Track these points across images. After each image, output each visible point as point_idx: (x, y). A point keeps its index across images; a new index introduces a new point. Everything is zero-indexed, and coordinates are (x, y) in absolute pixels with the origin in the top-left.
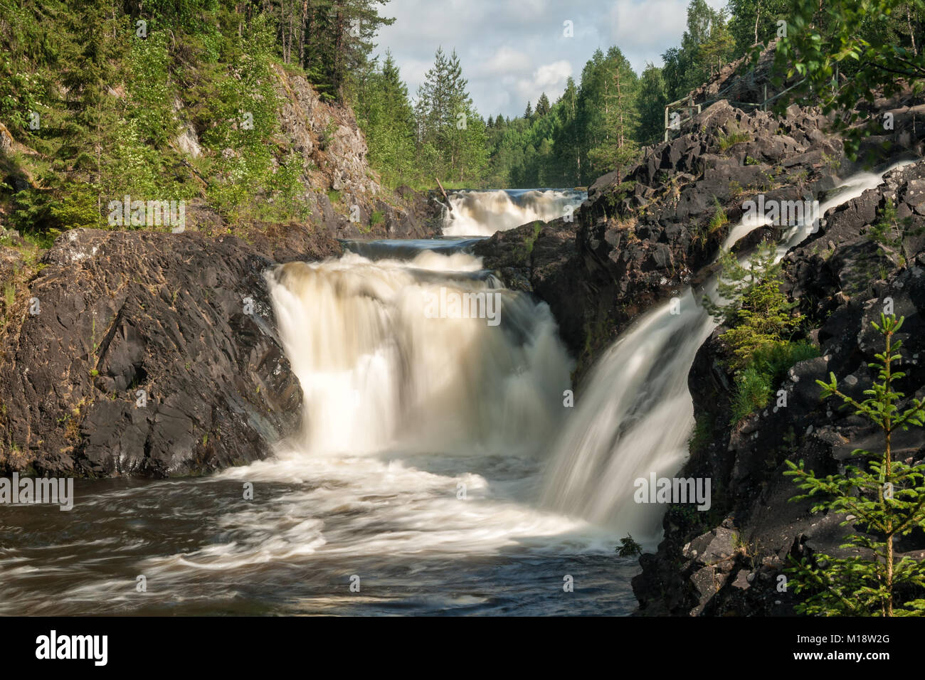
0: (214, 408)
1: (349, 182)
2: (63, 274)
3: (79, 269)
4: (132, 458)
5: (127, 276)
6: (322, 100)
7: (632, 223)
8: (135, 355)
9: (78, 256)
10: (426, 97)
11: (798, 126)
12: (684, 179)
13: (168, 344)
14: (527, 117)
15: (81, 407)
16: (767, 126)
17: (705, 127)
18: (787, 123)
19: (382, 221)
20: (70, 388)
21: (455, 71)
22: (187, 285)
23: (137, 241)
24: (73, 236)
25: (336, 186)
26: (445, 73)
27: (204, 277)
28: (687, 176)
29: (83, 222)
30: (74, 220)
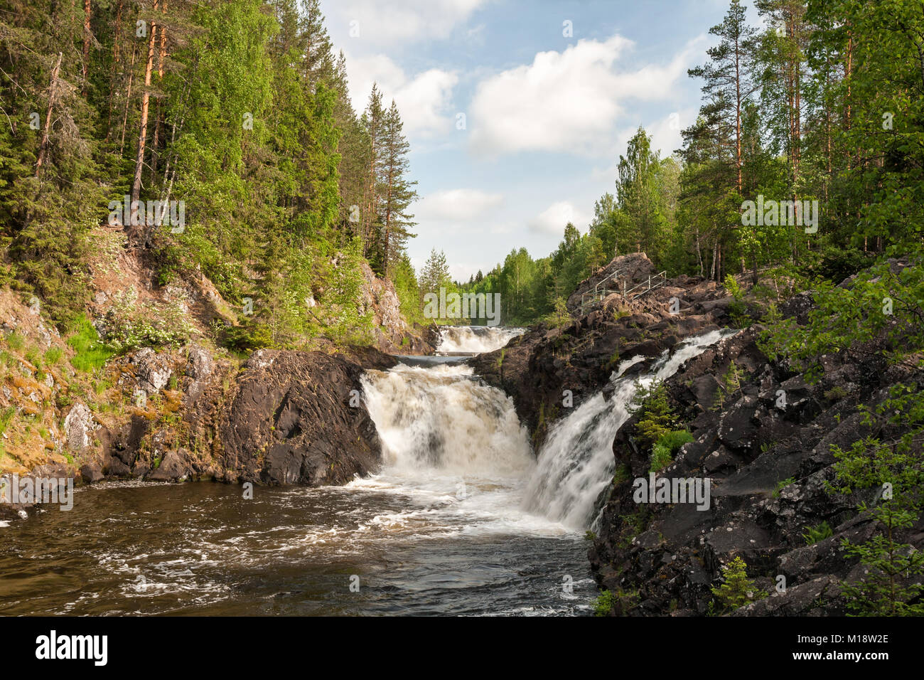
0: (337, 449)
1: (390, 321)
2: (255, 374)
3: (264, 371)
4: (294, 476)
5: (290, 376)
6: (377, 276)
7: (568, 357)
8: (294, 419)
9: (263, 364)
10: (425, 274)
11: (655, 309)
12: (595, 335)
13: (313, 414)
14: (471, 282)
15: (266, 447)
16: (638, 308)
17: (605, 307)
18: (648, 307)
19: (408, 343)
20: (260, 436)
21: (443, 260)
22: (322, 381)
23: (294, 357)
24: (260, 353)
25: (384, 324)
26: (436, 261)
27: (330, 376)
28: (597, 333)
29: (265, 346)
30: (260, 344)
